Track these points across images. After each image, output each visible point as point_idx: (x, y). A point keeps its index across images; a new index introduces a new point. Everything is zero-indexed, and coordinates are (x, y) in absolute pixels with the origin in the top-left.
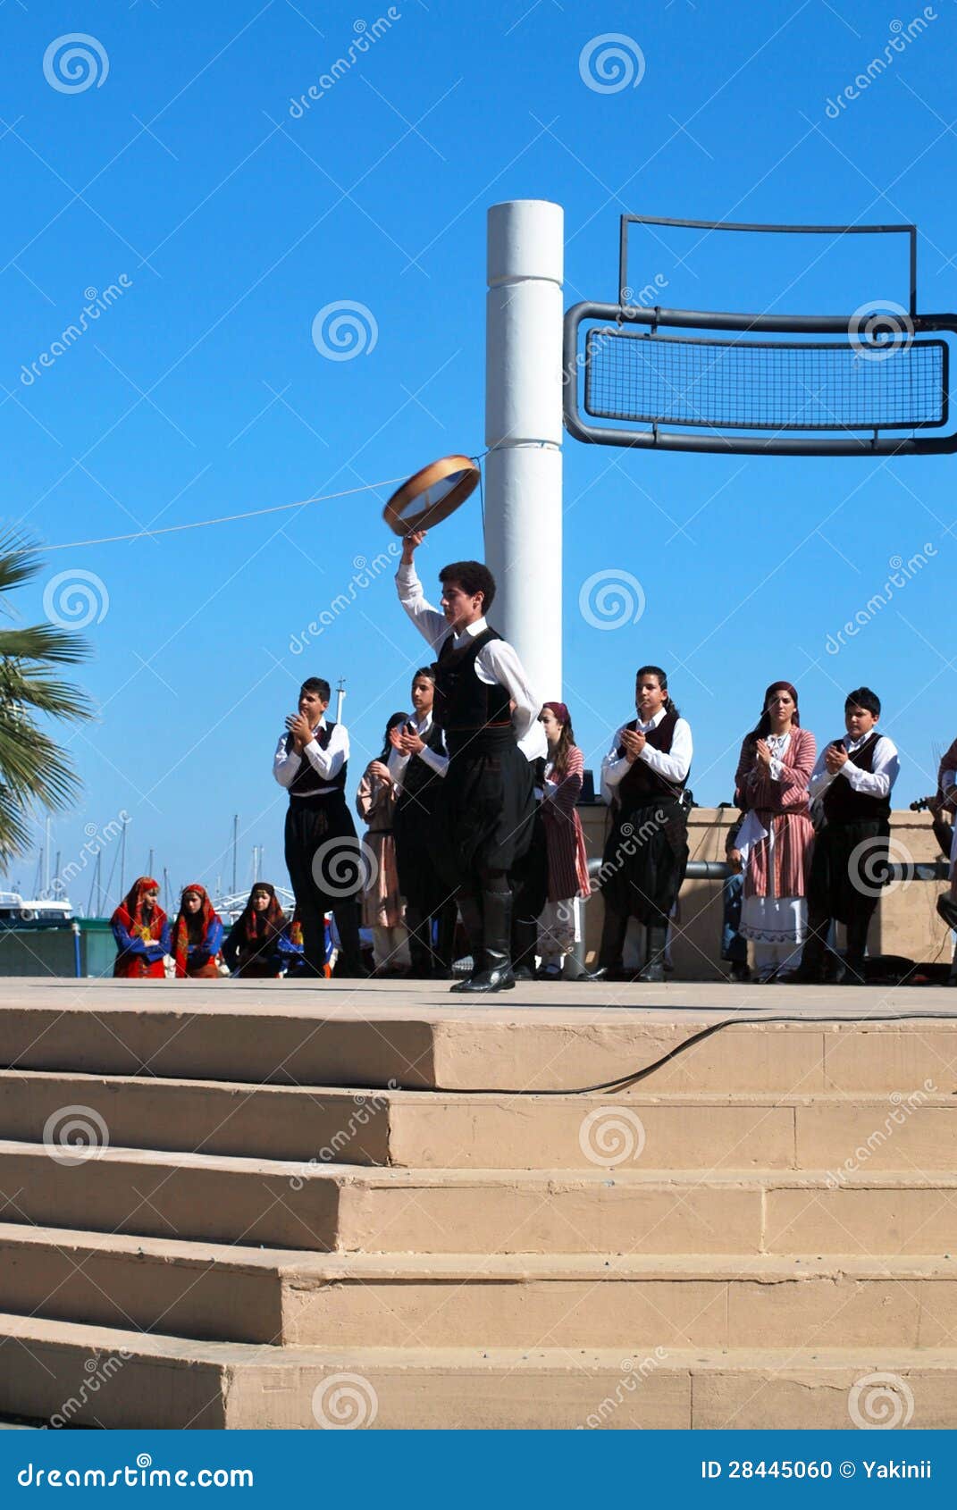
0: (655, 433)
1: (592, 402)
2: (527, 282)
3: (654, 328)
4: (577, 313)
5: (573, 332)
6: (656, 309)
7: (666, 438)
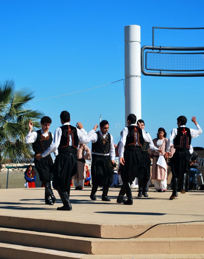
0: (160, 73)
1: (147, 67)
2: (133, 42)
3: (160, 51)
4: (144, 48)
5: (143, 52)
6: (160, 47)
7: (163, 74)
